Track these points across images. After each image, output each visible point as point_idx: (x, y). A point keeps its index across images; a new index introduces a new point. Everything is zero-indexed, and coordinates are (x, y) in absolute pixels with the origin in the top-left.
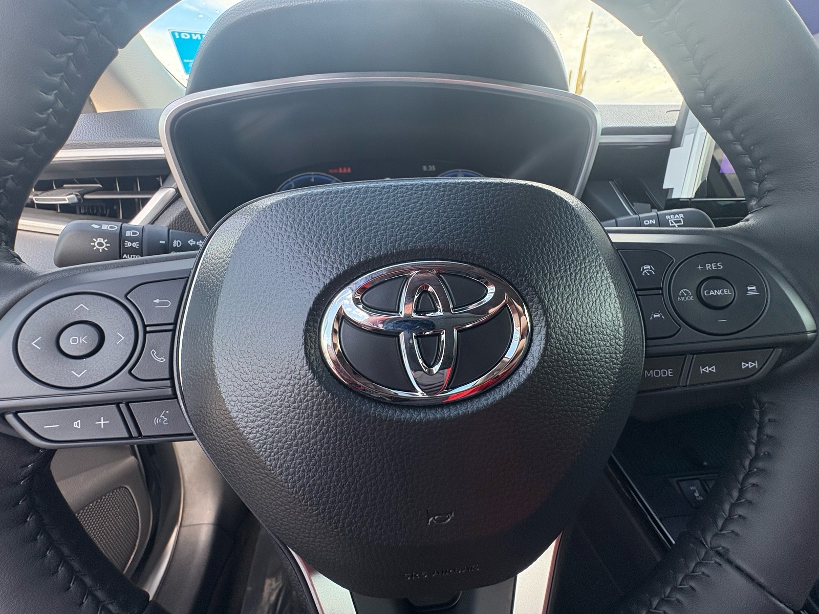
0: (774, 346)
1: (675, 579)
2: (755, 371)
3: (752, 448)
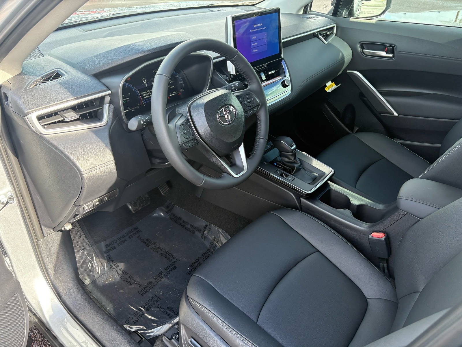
0: (256, 106)
1: (256, 145)
2: (256, 110)
3: (258, 122)
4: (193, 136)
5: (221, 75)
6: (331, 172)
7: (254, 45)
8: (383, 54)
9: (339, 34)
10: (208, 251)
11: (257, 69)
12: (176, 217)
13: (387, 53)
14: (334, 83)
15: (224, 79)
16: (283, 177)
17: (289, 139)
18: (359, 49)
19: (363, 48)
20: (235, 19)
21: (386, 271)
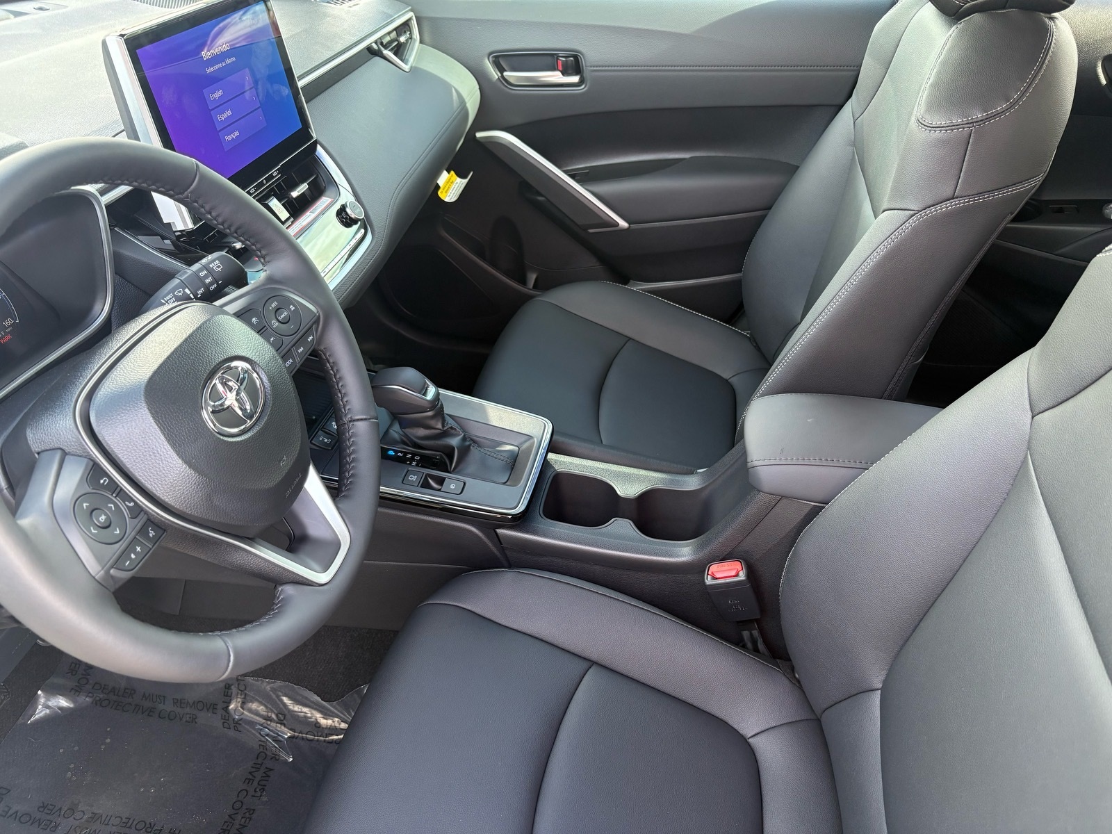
0: (311, 327)
1: (347, 445)
2: (313, 339)
3: (332, 372)
4: (136, 521)
5: (140, 237)
6: (545, 428)
7: (222, 117)
8: (556, 77)
9: (427, 38)
10: (259, 761)
11: (256, 191)
12: (113, 690)
13: (564, 73)
14: (452, 172)
15: (155, 249)
16: (430, 487)
17: (410, 374)
18: (494, 74)
19: (502, 70)
20: (134, 44)
21: (761, 646)
